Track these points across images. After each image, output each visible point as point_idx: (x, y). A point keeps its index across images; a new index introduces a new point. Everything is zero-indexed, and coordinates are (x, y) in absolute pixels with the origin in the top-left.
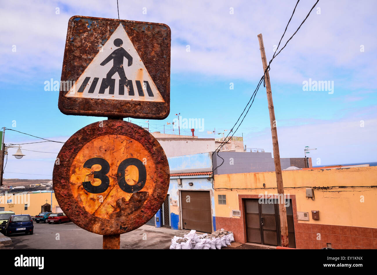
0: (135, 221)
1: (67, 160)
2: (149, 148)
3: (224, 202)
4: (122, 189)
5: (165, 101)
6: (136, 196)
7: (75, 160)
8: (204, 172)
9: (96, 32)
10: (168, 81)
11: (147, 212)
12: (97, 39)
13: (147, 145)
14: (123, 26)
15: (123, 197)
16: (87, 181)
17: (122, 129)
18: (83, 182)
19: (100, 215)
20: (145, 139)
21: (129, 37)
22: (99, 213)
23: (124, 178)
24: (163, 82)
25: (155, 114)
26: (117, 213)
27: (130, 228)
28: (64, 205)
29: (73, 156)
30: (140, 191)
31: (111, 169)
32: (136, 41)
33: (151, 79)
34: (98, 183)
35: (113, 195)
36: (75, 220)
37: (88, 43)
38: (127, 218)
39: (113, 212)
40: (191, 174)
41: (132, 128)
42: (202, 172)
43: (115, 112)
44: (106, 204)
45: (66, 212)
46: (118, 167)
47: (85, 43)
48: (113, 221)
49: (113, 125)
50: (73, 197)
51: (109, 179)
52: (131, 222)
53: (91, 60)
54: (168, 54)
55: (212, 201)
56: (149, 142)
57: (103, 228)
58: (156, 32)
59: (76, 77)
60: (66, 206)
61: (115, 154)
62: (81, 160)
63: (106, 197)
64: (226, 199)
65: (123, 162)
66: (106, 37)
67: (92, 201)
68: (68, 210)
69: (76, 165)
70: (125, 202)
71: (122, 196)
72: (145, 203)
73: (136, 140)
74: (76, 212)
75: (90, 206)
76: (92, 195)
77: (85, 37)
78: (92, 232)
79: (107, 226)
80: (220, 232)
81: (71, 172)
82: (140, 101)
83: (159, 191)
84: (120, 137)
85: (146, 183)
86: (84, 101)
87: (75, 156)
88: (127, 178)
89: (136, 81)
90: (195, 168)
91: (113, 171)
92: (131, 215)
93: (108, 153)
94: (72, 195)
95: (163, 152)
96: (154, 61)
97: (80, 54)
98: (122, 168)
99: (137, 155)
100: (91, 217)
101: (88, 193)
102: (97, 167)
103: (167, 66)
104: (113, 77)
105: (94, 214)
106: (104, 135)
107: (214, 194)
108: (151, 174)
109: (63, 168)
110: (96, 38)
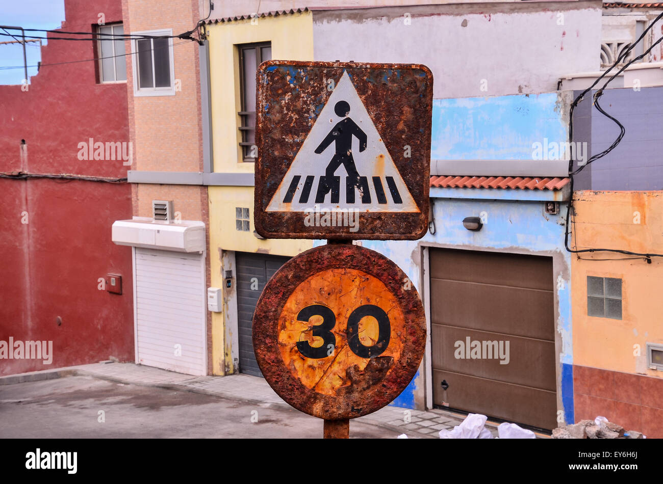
0: (374, 400)
1: (273, 309)
2: (395, 289)
3: (615, 308)
4: (354, 352)
5: (421, 210)
6: (374, 363)
7: (284, 309)
8: (532, 178)
9: (304, 92)
10: (426, 176)
11: (392, 387)
12: (308, 105)
13: (392, 285)
14: (349, 76)
15: (355, 364)
16: (303, 340)
17: (353, 260)
18: (297, 342)
19: (322, 390)
20: (389, 275)
21: (361, 97)
22: (321, 387)
23: (357, 335)
24: (418, 177)
25: (403, 233)
26: (347, 388)
27: (367, 410)
28: (272, 375)
29: (282, 304)
30: (381, 355)
31: (337, 323)
32: (372, 104)
33: (399, 173)
34: (318, 342)
35: (341, 362)
36: (287, 397)
37: (292, 113)
38: (362, 394)
39: (342, 385)
40: (477, 183)
41: (369, 258)
42: (523, 178)
43: (342, 232)
44: (331, 375)
45: (274, 385)
46: (347, 319)
47: (288, 113)
48: (341, 399)
49: (339, 254)
50: (284, 365)
51: (335, 338)
52: (367, 402)
53: (299, 145)
54: (427, 125)
55: (560, 299)
56: (394, 279)
57: (326, 409)
58: (406, 82)
59: (279, 177)
60: (274, 378)
61: (342, 298)
62: (294, 309)
63: (332, 364)
64: (620, 294)
65: (354, 311)
66: (320, 101)
67: (310, 369)
68: (277, 382)
69: (287, 317)
70: (358, 371)
71: (353, 363)
72: (388, 373)
73: (374, 276)
74: (288, 386)
75: (307, 377)
76: (310, 361)
77: (287, 102)
78: (311, 414)
79: (332, 406)
80: (588, 429)
81: (279, 328)
82: (380, 213)
83: (410, 355)
84: (350, 273)
85: (390, 343)
86: (295, 218)
87: (285, 303)
88: (361, 335)
89: (373, 177)
90: (494, 158)
91: (341, 325)
92: (368, 391)
93: (333, 297)
94: (282, 361)
95: (416, 295)
96: (403, 139)
97: (282, 136)
98: (354, 321)
99: (376, 300)
100: (309, 393)
101: (305, 358)
102: (317, 320)
103: (425, 148)
104: (336, 174)
105: (313, 389)
106: (326, 270)
107: (570, 271)
108: (397, 329)
109: (268, 322)
110: (305, 102)
